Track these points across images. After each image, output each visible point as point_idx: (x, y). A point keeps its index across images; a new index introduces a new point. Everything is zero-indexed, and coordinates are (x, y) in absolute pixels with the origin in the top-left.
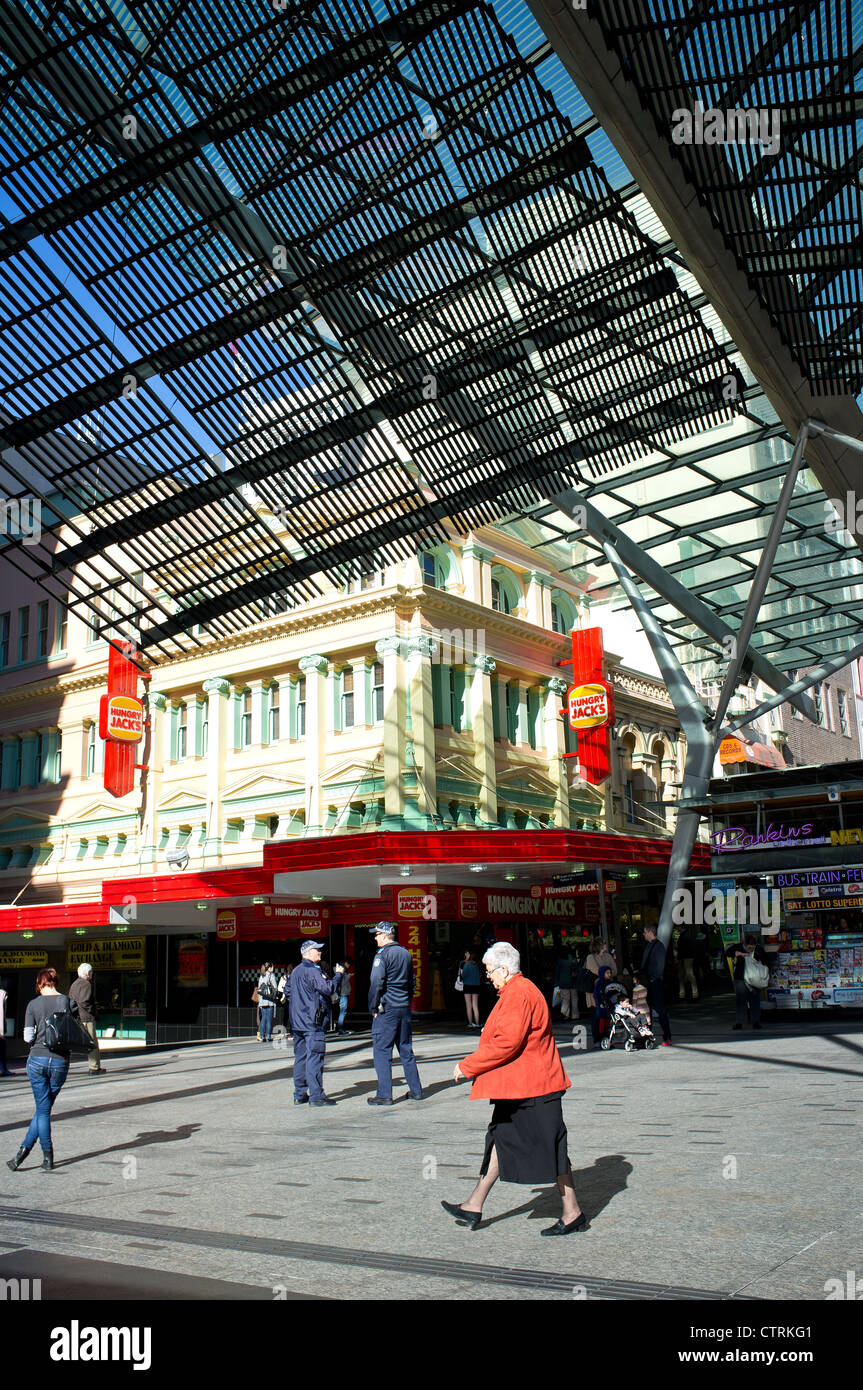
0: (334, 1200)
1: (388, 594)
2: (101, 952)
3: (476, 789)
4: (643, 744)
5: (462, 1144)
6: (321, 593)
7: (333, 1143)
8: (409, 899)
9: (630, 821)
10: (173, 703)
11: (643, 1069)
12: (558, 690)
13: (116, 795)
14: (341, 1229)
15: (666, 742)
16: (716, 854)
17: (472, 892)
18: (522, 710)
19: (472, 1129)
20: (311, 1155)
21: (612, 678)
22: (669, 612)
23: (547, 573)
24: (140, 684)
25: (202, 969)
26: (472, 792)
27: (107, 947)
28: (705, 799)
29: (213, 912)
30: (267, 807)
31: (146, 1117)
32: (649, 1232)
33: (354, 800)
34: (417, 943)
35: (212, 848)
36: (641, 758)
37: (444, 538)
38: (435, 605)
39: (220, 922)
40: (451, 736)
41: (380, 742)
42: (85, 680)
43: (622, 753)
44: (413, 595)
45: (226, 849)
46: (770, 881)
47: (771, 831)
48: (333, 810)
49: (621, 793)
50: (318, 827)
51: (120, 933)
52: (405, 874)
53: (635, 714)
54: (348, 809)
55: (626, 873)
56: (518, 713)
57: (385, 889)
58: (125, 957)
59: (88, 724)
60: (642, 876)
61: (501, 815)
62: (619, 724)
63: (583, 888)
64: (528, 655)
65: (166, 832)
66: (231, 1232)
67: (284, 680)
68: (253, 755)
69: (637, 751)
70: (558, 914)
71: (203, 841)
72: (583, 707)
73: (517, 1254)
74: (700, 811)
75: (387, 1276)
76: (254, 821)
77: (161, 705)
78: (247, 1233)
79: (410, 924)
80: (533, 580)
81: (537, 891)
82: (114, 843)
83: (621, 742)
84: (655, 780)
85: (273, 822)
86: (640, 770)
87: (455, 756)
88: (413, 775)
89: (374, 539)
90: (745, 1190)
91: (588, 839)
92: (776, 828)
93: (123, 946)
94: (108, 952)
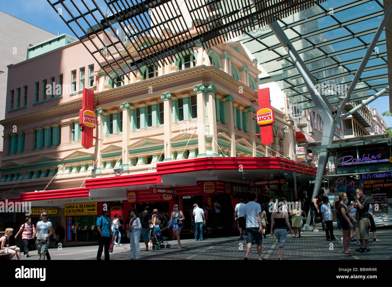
2: (79, 208)
4: (275, 133)
8: (208, 186)
15: (282, 133)
17: (230, 184)
29: (125, 192)
39: (129, 196)
40: (220, 125)
46: (359, 177)
47: (364, 157)
48: (176, 153)
50: (170, 158)
57: (198, 182)
58: (88, 210)
59: (71, 123)
65: (105, 163)
71: (121, 165)
72: (263, 117)
77: (102, 115)
81: (252, 184)
85: (148, 158)
93: (88, 206)
94: (82, 208)
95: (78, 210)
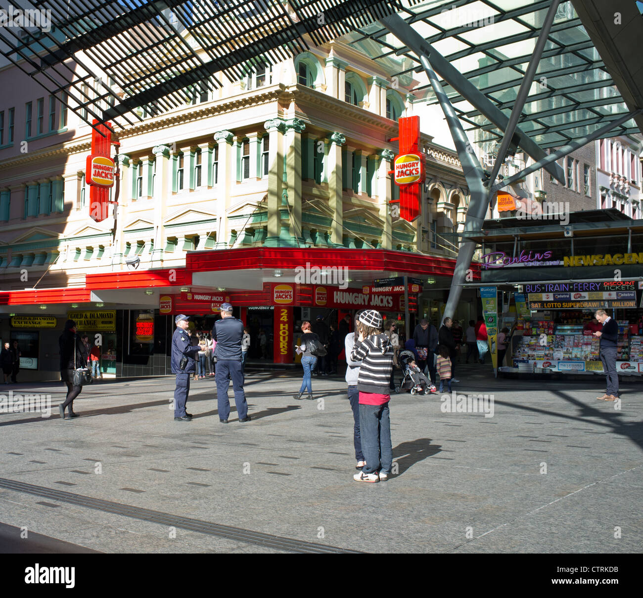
0: (181, 482)
1: (273, 90)
2: (89, 319)
3: (328, 222)
4: (445, 197)
5: (279, 449)
6: (221, 86)
7: (196, 445)
8: (282, 292)
9: (434, 247)
10: (134, 161)
11: (419, 407)
12: (388, 158)
13: (97, 221)
14: (177, 502)
15: (461, 195)
16: (484, 269)
17: (324, 289)
18: (362, 171)
19: (290, 441)
20: (179, 452)
21: (426, 151)
22: (466, 106)
23: (384, 78)
24: (113, 148)
25: (151, 332)
26: (326, 224)
27: (92, 316)
28: (481, 232)
29: (157, 296)
30: (192, 230)
31: (87, 422)
32: (380, 517)
33: (248, 226)
34: (286, 320)
35: (157, 256)
36: (443, 206)
37: (305, 48)
38: (305, 98)
39: (162, 303)
40: (314, 186)
41: (266, 189)
42: (79, 146)
43: (430, 201)
44: (290, 91)
45: (165, 256)
46: (521, 289)
47: (523, 255)
48: (234, 232)
49: (428, 228)
50: (224, 243)
51: (98, 307)
52: (277, 275)
53: (440, 175)
54: (244, 232)
55: (427, 280)
56: (360, 172)
57: (266, 284)
58: (103, 323)
59: (80, 175)
60: (437, 282)
61: (345, 239)
62: (429, 183)
63: (397, 289)
64: (368, 133)
65: (129, 244)
66: (106, 499)
67: (204, 147)
68: (184, 196)
69: (441, 200)
70: (381, 305)
71: (152, 250)
72: (404, 170)
73: (285, 527)
74: (476, 240)
75: (192, 536)
76: (184, 239)
77: (126, 163)
78: (115, 501)
79: (282, 308)
80: (374, 82)
81: (366, 290)
82: (96, 251)
83: (430, 193)
84: (452, 220)
85: (195, 239)
86: (442, 213)
87: (316, 199)
88: (286, 210)
89: (256, 48)
90: (456, 492)
91: (404, 257)
92: (526, 254)
93: (102, 316)
94: (93, 319)
95: (87, 321)
